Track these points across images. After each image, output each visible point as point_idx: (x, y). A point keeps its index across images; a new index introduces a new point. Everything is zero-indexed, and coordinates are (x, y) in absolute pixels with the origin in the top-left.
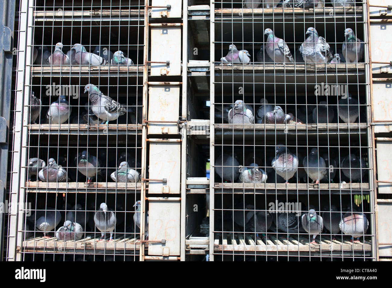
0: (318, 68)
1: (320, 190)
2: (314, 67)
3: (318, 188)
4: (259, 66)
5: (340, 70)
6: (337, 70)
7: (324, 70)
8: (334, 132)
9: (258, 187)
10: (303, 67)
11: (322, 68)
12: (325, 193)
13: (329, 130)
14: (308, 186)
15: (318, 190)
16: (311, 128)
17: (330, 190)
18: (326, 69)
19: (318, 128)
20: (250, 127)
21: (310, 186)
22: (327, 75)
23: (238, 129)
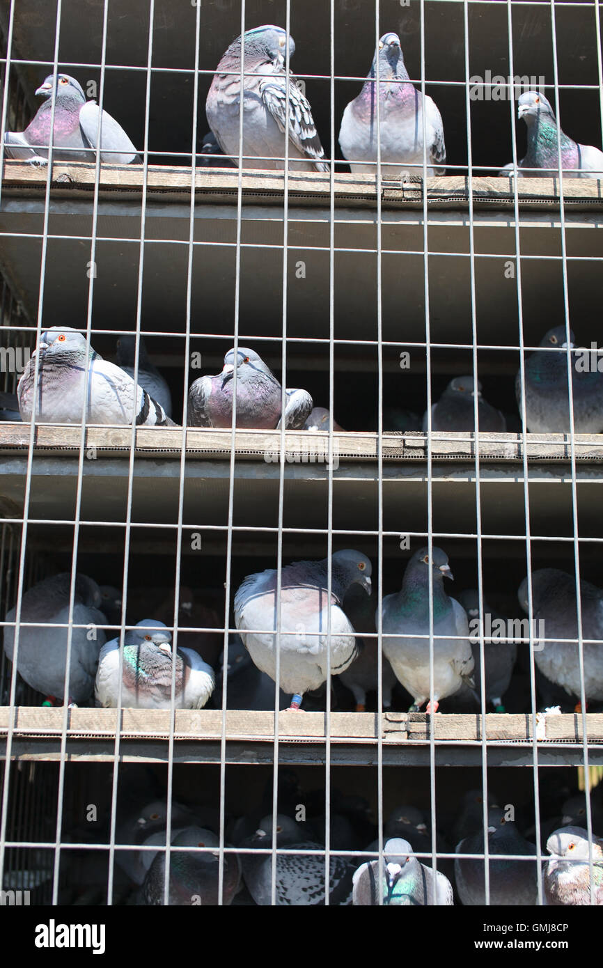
0: (436, 191)
1: (436, 747)
2: (419, 186)
3: (428, 734)
4: (171, 172)
5: (529, 202)
6: (517, 202)
7: (462, 200)
8: (506, 471)
9: (139, 728)
10: (369, 183)
11: (452, 191)
12: (461, 761)
13: (481, 464)
14: (382, 725)
15: (428, 746)
16: (399, 453)
17: (484, 744)
18: (471, 195)
19: (430, 450)
20: (117, 439)
21: (391, 727)
22: (472, 223)
23: (59, 447)
